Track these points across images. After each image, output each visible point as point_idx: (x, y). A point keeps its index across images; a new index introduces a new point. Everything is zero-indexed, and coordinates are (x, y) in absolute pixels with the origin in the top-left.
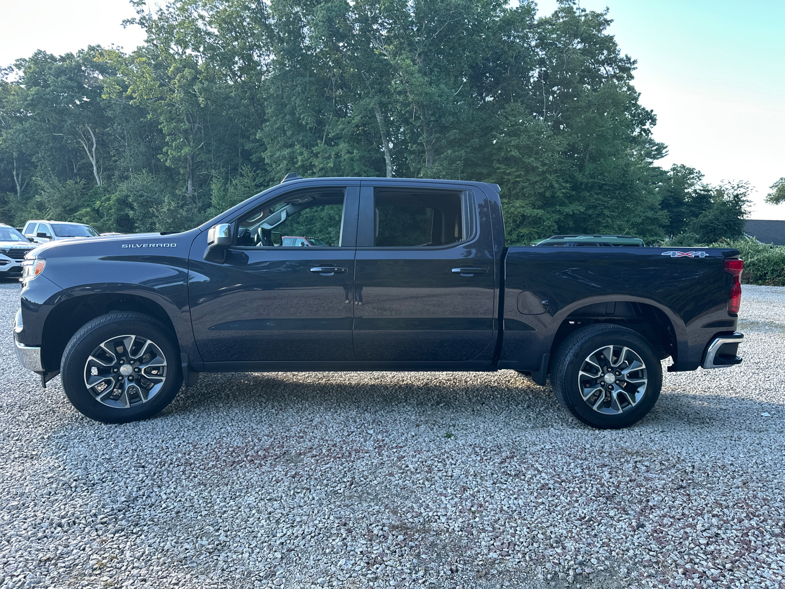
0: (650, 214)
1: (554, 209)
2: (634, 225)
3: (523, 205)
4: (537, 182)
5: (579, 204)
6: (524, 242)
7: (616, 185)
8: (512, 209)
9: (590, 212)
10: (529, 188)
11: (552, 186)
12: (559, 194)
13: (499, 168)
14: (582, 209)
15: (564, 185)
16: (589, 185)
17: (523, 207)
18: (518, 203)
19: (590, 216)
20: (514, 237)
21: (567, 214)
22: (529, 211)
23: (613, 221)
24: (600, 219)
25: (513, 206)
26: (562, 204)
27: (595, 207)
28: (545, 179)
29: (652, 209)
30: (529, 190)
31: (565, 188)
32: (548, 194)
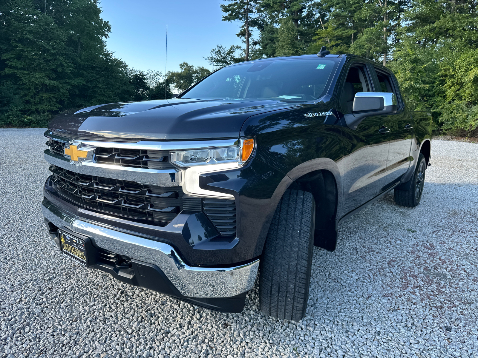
0: (125, 88)
1: (64, 81)
2: (116, 94)
3: (42, 77)
4: (50, 60)
5: (81, 78)
6: (45, 104)
7: (102, 68)
8: (33, 79)
9: (89, 84)
10: (44, 65)
11: (61, 65)
12: (68, 71)
13: (17, 46)
14: (84, 83)
15: (70, 64)
16: (85, 66)
17: (42, 78)
18: (37, 75)
19: (89, 87)
20: (37, 100)
21: (74, 85)
22: (47, 81)
23: (104, 92)
24: (96, 90)
25: (33, 77)
26: (69, 78)
27: (91, 81)
28: (55, 59)
29: (125, 85)
30: (45, 66)
31: (70, 67)
32: (59, 70)
